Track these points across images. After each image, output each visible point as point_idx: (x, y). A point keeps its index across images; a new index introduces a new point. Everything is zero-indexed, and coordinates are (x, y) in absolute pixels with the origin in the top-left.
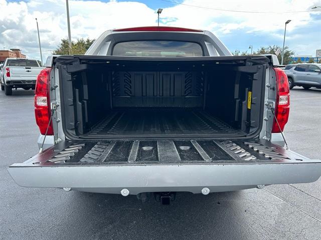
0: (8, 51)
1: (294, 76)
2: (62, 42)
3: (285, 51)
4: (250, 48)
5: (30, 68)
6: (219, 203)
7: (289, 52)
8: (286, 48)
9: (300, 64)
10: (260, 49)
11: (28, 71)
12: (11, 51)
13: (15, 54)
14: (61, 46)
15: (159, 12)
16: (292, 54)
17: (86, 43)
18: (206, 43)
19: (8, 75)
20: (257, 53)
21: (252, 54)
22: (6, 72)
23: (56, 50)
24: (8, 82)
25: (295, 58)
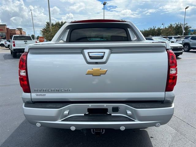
0: (15, 30)
1: (191, 43)
2: (46, 24)
3: (185, 26)
4: (163, 24)
5: (27, 41)
6: (134, 132)
7: (188, 26)
8: (186, 24)
9: (194, 35)
10: (169, 25)
11: (26, 43)
12: (17, 29)
13: (19, 32)
14: (46, 26)
15: (104, 4)
16: (190, 28)
17: (61, 24)
18: (128, 29)
19: (14, 45)
20: (167, 27)
21: (164, 28)
22: (13, 43)
23: (43, 28)
24: (14, 50)
25: (192, 30)
